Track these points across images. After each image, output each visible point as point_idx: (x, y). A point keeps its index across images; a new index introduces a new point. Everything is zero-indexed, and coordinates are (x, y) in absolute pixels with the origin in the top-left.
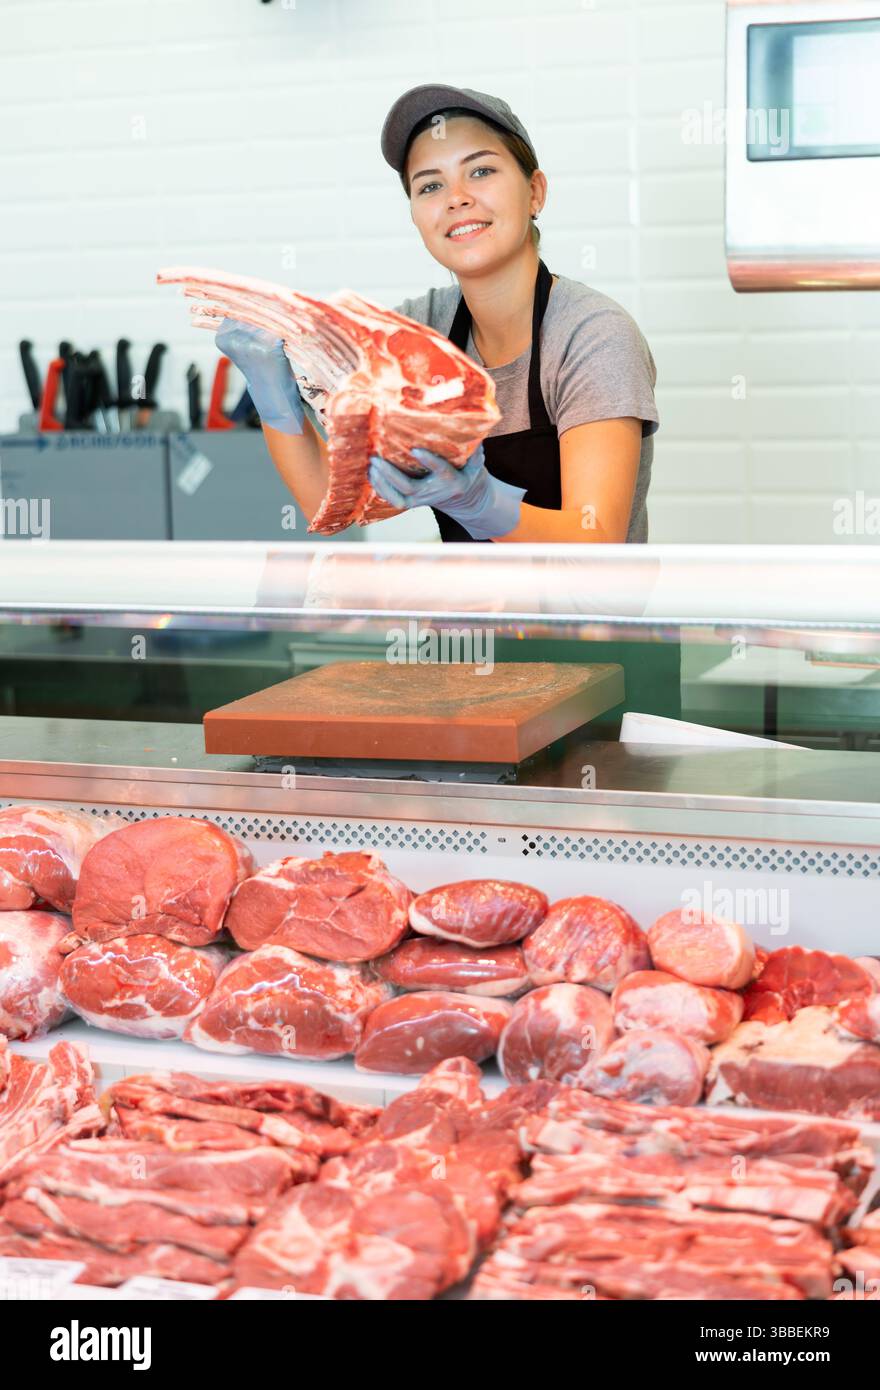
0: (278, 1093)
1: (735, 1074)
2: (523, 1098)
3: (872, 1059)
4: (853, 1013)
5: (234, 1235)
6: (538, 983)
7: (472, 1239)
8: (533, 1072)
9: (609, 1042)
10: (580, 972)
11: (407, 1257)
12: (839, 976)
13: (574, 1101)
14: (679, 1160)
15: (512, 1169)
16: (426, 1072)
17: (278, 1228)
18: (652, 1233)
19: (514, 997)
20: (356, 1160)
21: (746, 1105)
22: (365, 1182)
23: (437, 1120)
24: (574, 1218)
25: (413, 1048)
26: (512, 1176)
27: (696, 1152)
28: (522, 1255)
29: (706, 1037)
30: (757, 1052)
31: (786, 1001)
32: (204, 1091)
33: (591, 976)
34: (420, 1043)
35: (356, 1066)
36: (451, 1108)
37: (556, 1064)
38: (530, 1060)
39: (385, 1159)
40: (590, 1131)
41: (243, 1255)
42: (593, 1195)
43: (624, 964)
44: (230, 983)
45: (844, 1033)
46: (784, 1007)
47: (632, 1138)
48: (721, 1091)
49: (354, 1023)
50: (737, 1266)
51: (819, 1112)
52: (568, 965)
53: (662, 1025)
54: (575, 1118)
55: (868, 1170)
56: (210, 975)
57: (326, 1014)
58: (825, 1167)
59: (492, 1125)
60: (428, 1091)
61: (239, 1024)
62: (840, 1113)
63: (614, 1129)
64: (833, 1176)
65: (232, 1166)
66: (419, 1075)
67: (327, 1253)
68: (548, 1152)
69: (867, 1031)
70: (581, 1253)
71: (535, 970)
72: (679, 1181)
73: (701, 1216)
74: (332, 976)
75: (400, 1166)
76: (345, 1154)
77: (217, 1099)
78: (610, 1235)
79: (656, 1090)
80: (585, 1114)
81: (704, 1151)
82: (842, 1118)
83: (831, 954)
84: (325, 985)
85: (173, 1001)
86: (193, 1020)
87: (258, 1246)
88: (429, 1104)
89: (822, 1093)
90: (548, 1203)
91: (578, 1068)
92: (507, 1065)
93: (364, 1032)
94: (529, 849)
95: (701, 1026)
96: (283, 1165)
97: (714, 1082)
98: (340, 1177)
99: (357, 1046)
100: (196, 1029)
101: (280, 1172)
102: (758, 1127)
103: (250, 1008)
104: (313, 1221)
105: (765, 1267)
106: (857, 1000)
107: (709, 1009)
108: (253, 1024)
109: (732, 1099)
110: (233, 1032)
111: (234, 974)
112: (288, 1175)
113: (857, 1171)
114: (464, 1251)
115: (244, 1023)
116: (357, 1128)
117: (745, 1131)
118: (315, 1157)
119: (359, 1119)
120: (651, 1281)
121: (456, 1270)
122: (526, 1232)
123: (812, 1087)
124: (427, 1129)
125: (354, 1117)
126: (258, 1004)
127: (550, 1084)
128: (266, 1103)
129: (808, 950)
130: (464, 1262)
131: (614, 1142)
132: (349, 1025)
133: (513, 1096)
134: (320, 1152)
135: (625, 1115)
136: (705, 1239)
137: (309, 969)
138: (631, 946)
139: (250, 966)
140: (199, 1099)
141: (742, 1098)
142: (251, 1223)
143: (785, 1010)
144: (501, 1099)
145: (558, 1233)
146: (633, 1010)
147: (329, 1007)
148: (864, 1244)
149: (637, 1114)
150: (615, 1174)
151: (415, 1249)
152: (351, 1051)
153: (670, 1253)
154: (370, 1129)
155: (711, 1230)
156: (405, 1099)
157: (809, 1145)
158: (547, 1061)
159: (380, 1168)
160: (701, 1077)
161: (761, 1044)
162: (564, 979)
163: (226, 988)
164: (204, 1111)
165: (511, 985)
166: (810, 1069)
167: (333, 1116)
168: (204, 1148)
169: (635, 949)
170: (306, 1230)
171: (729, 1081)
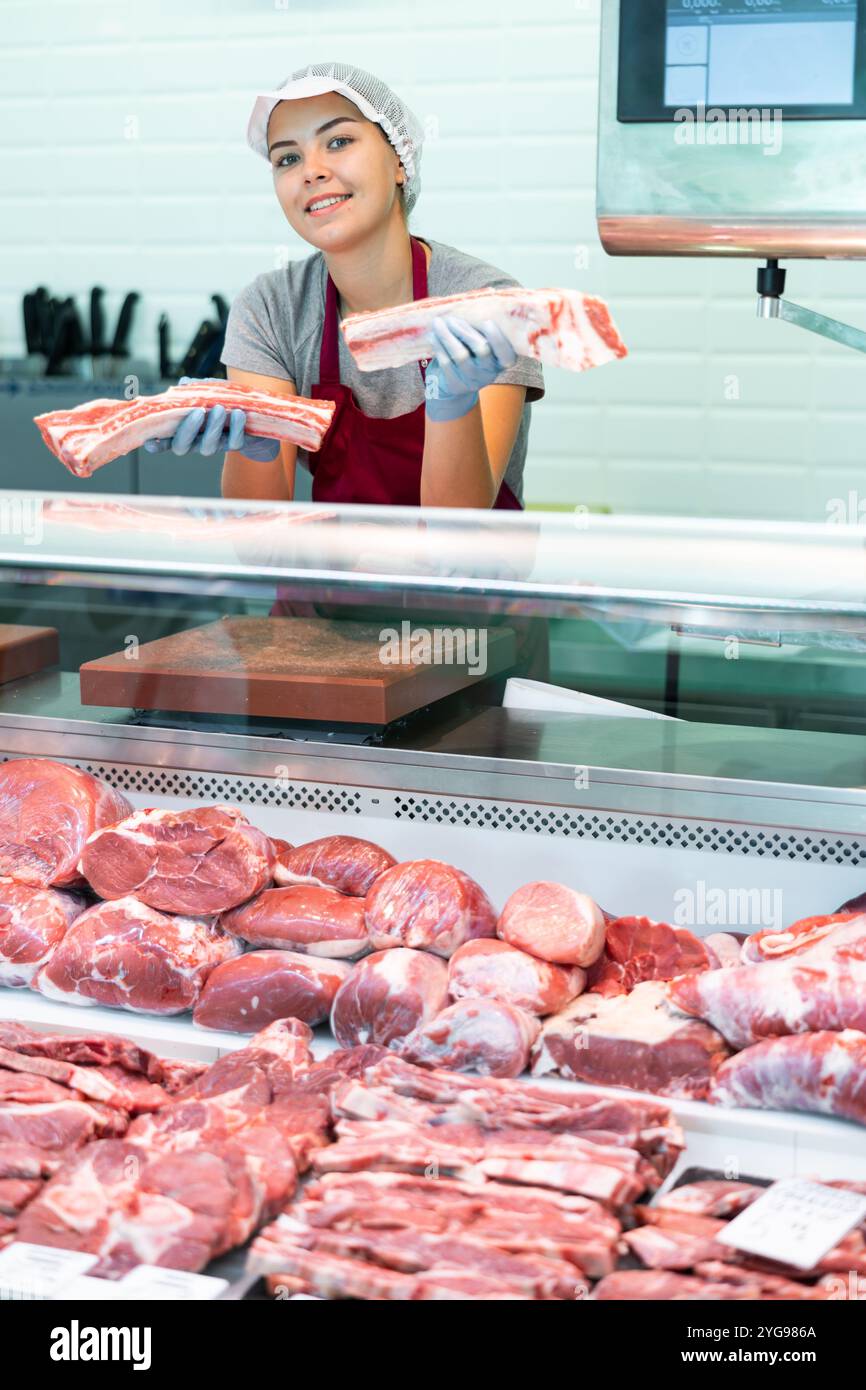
0: (96, 1047)
1: (560, 1046)
2: (349, 1062)
3: (695, 1037)
4: (684, 989)
5: (24, 1188)
6: (378, 946)
7: (258, 1203)
8: (363, 1036)
9: (441, 1009)
10: (417, 937)
11: (186, 1217)
12: (680, 951)
13: (387, 1067)
14: (483, 1130)
15: (318, 1134)
16: (259, 1031)
17: (68, 1183)
18: (442, 1203)
19: (353, 960)
20: (165, 1117)
21: (570, 1078)
22: (167, 1140)
23: (254, 1081)
24: (365, 1185)
25: (248, 1006)
26: (317, 1140)
27: (499, 1125)
28: (308, 1221)
29: (536, 1008)
30: (586, 1024)
31: (628, 973)
32: (28, 1041)
33: (427, 941)
34: (255, 1002)
35: (194, 1023)
36: (274, 1069)
37: (384, 1029)
38: (360, 1024)
39: (194, 1118)
40: (401, 1099)
41: (31, 1209)
42: (391, 1164)
43: (461, 930)
44: (78, 933)
45: (674, 1008)
46: (625, 979)
47: (440, 1107)
48: (546, 1063)
49: (193, 978)
50: (519, 1241)
51: (641, 1088)
52: (406, 929)
53: (493, 994)
54: (386, 1084)
55: (678, 1149)
56: (61, 923)
57: (166, 967)
58: (626, 1145)
59: (309, 1088)
60: (254, 1051)
61: (83, 975)
62: (661, 1090)
63: (424, 1097)
64: (635, 1154)
65: (33, 1118)
66: (251, 1034)
67: (110, 1211)
68: (352, 1117)
69: (696, 1008)
70: (367, 1221)
71: (373, 933)
72: (479, 1152)
73: (495, 1189)
74: (176, 931)
75: (207, 1125)
76: (154, 1111)
77: (39, 1051)
78: (400, 1203)
79: (480, 1059)
80: (397, 1081)
81: (507, 1123)
82: (663, 1095)
83: (675, 928)
84: (167, 939)
85: (21, 948)
86: (41, 967)
87: (47, 1200)
88: (251, 1064)
89: (645, 1070)
90: (345, 1169)
91: (405, 1034)
92: (337, 1028)
93: (202, 988)
94: (401, 811)
95: (532, 997)
96: (88, 1119)
97: (539, 1053)
98: (145, 1134)
99: (196, 1001)
100: (43, 977)
101: (82, 1126)
102: (569, 1101)
103: (95, 958)
104: (103, 1178)
105: (546, 1243)
106: (691, 976)
107: (541, 980)
108: (96, 975)
109: (557, 1071)
110: (77, 982)
111: (83, 923)
112: (90, 1129)
113: (665, 1148)
114: (247, 1215)
115: (89, 975)
116: (177, 1085)
117: (555, 1105)
118: (124, 1113)
119: (181, 1077)
120: (428, 1253)
121: (238, 1233)
122: (318, 1197)
123: (634, 1063)
124: (243, 1090)
125: (175, 1075)
126: (102, 955)
127: (377, 1049)
128: (85, 1055)
129: (654, 923)
130: (245, 1226)
131: (424, 1111)
132: (187, 979)
133: (340, 1059)
134: (130, 1108)
135: (436, 1083)
136: (493, 1212)
137: (154, 922)
138: (468, 912)
139: (98, 917)
140: (21, 1050)
141: (566, 1070)
142: (45, 1176)
143: (626, 983)
144: (327, 1062)
145: (346, 1200)
146: (466, 978)
147: (169, 961)
148: (655, 1224)
149: (450, 1083)
150: (414, 1142)
151: (195, 1210)
152: (190, 1006)
153: (455, 1225)
154: (188, 1087)
155: (501, 1203)
156: (231, 1058)
157: (612, 1121)
158: (375, 1025)
159: (187, 1127)
160: (525, 1048)
161: (594, 1016)
162: (402, 943)
163: (74, 938)
164: (20, 1062)
165: (350, 946)
166: (634, 1045)
167: (150, 1071)
168: (12, 1099)
169: (472, 914)
170: (96, 1187)
171: (553, 1054)
